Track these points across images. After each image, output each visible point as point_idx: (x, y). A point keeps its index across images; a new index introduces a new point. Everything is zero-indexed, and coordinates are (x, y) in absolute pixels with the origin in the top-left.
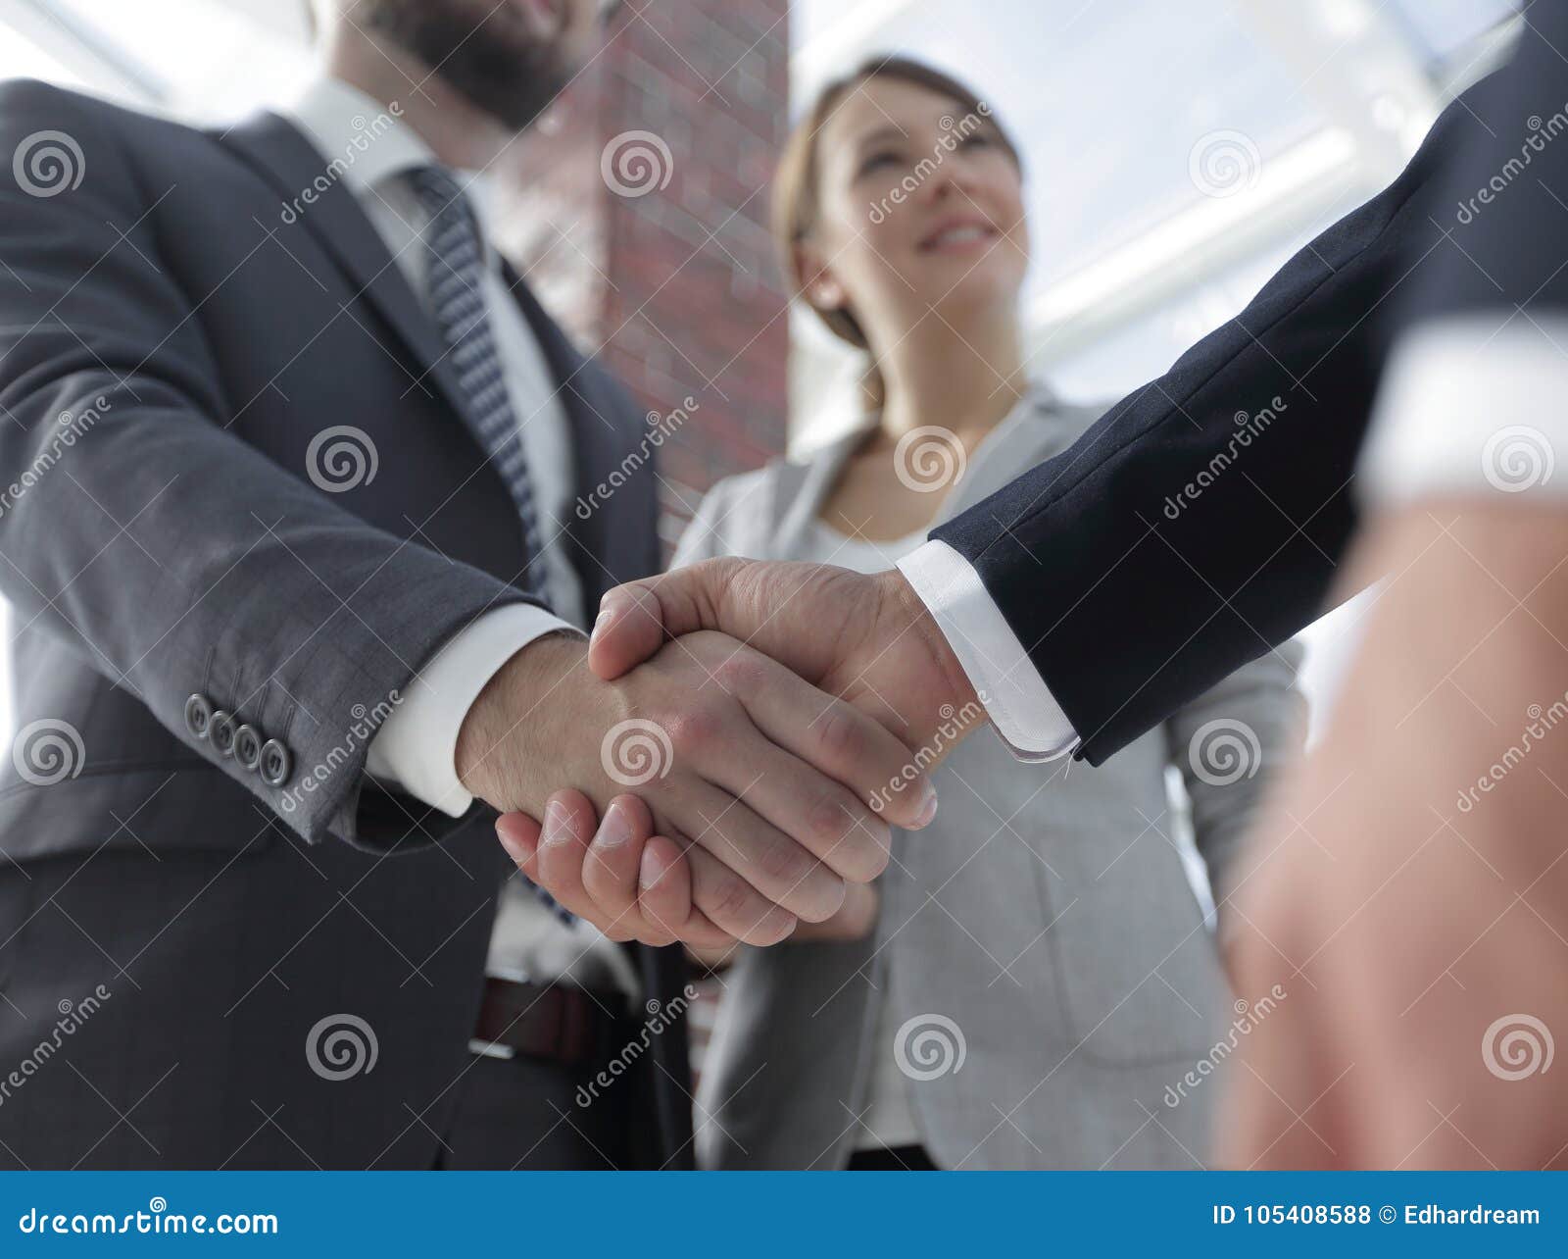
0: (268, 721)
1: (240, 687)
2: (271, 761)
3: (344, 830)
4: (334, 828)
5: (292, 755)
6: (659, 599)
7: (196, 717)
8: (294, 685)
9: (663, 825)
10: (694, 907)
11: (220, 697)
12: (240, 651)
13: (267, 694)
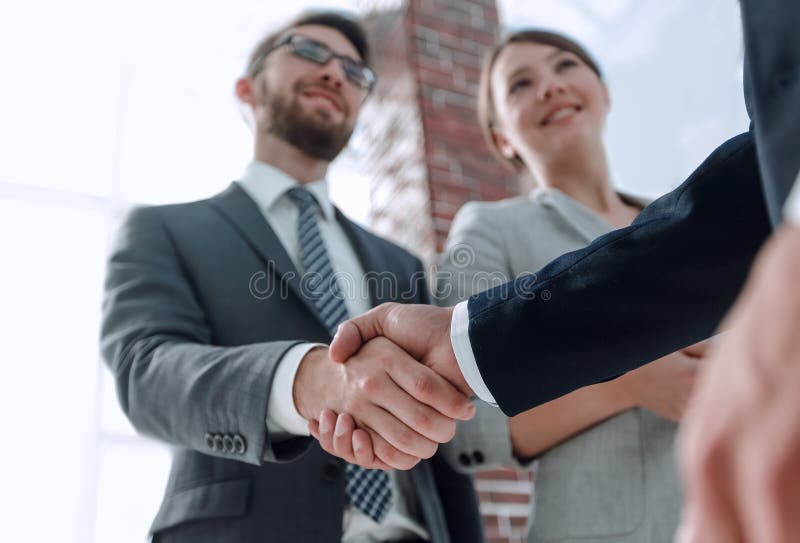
0: (232, 430)
1: (219, 424)
2: (238, 444)
3: (270, 458)
4: (266, 459)
5: (243, 438)
6: (358, 327)
7: (210, 443)
8: (235, 413)
9: (359, 424)
10: (375, 456)
11: (214, 431)
12: (214, 410)
13: (228, 422)
